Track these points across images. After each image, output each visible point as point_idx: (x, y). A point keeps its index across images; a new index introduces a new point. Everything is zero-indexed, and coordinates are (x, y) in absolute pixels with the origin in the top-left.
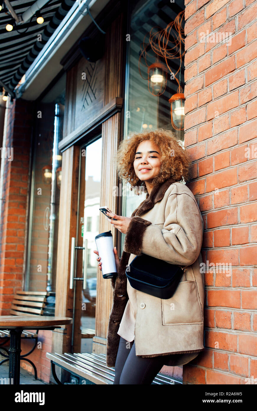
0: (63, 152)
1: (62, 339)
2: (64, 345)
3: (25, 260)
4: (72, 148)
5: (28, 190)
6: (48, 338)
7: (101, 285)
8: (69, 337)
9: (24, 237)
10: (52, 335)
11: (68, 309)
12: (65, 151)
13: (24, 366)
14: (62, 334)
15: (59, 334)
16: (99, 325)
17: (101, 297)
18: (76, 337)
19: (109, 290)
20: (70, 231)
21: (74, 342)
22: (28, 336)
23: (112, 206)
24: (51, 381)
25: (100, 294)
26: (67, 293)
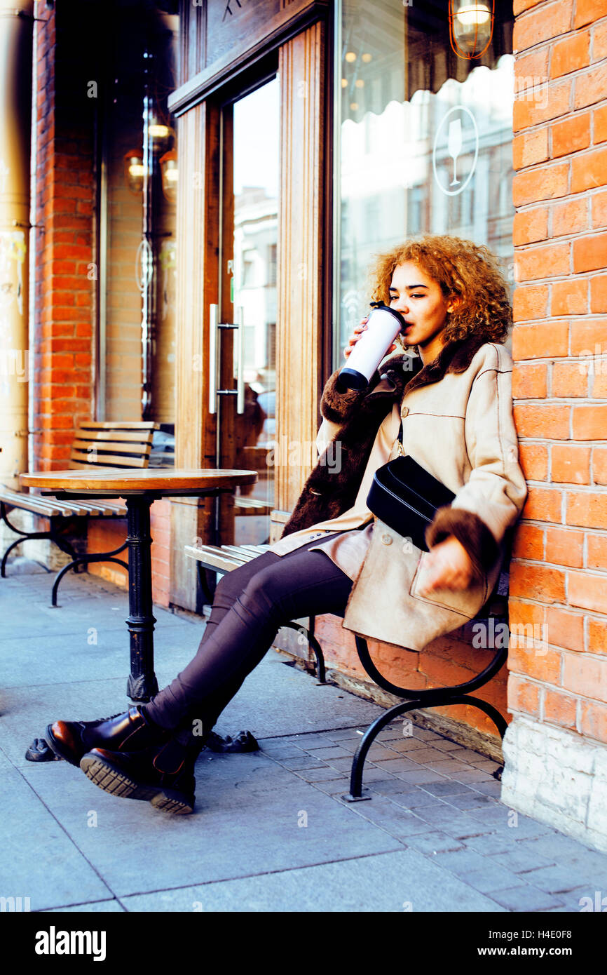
0: (180, 116)
1: (196, 518)
2: (200, 529)
3: (94, 357)
4: (203, 107)
5: (94, 205)
6: (162, 517)
7: (286, 404)
8: (209, 513)
9: (91, 307)
10: (170, 510)
11: (206, 457)
12: (183, 114)
13: (107, 574)
14: (195, 508)
15: (187, 508)
16: (283, 487)
17: (288, 428)
18: (225, 513)
19: (307, 412)
20: (205, 290)
21: (219, 522)
22: (118, 514)
23: (311, 233)
24: (172, 602)
25: (284, 423)
26: (203, 423)
